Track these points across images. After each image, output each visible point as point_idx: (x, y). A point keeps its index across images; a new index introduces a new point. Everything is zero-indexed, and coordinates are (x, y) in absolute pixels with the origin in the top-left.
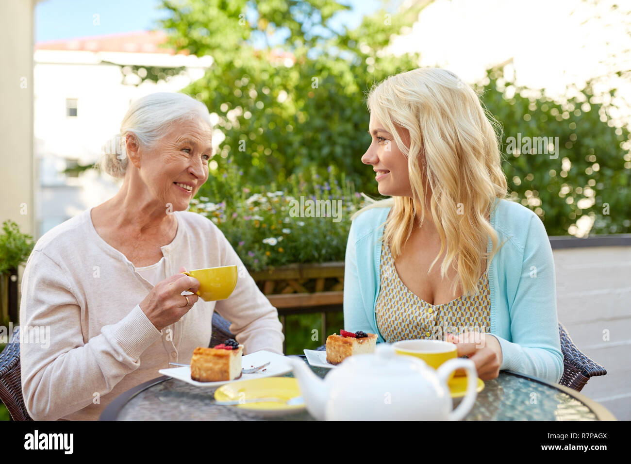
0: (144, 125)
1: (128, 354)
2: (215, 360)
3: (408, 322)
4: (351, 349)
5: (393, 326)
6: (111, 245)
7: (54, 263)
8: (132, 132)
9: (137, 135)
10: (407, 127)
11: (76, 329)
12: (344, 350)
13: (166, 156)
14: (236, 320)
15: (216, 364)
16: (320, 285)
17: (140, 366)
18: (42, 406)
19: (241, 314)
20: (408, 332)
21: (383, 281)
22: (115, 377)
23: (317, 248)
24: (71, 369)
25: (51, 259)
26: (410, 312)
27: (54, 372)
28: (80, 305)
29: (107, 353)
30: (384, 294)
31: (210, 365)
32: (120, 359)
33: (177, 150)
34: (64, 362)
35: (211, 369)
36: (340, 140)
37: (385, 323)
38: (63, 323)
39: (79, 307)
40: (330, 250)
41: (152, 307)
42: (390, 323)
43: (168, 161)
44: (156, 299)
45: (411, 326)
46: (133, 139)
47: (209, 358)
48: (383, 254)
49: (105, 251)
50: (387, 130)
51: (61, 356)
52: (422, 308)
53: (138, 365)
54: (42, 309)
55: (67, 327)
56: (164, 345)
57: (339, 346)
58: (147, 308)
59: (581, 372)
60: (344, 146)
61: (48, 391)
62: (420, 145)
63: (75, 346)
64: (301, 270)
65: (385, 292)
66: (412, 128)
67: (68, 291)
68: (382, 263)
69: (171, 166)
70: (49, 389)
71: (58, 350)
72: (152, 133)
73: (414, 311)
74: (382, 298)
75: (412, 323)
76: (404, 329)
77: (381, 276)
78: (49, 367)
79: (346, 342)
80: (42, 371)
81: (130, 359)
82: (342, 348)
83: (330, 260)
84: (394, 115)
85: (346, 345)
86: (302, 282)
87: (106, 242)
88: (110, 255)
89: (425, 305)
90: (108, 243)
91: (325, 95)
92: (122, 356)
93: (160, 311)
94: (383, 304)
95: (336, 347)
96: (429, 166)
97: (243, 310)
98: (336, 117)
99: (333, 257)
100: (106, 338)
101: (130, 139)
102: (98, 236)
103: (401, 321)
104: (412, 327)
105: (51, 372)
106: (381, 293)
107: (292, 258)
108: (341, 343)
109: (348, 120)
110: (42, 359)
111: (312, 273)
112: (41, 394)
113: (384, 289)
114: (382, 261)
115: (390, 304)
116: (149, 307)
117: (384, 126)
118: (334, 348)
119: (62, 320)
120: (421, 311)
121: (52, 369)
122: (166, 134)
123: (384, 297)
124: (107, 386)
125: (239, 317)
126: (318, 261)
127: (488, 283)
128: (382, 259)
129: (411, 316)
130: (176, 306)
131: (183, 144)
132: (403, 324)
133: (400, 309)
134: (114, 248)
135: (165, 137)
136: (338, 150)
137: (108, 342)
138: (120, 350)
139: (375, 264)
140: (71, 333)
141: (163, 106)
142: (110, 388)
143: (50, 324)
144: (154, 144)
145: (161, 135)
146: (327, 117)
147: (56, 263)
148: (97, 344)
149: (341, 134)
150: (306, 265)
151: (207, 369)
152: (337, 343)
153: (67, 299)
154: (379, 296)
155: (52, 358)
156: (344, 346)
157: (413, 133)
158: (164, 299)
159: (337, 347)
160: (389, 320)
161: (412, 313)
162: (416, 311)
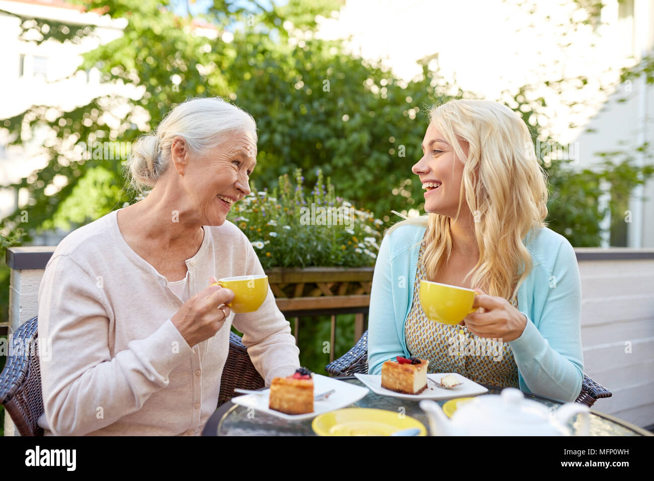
0: (196, 131)
1: (159, 372)
2: (298, 391)
3: (439, 342)
4: (412, 377)
5: (424, 344)
6: (138, 254)
7: (82, 271)
8: (182, 137)
9: (188, 141)
10: (469, 141)
11: (102, 343)
12: (405, 377)
13: (217, 166)
14: (253, 334)
15: (299, 395)
16: (299, 290)
17: (169, 384)
18: (67, 423)
19: (260, 327)
20: (438, 350)
21: (417, 299)
22: (144, 395)
23: (302, 252)
24: (100, 386)
25: (79, 265)
26: (441, 332)
27: (81, 389)
28: (110, 317)
29: (138, 372)
30: (416, 312)
31: (292, 396)
32: (152, 379)
33: (229, 161)
34: (92, 379)
35: (294, 400)
36: (280, 128)
37: (416, 340)
38: (91, 336)
39: (108, 320)
40: (313, 256)
41: (188, 323)
42: (421, 341)
43: (218, 172)
44: (194, 314)
45: (441, 346)
46: (183, 144)
47: (291, 389)
48: (419, 272)
49: (132, 261)
50: (447, 140)
51: (87, 372)
52: (453, 329)
53: (167, 382)
54: (69, 319)
55: (94, 340)
56: (191, 362)
57: (399, 373)
58: (182, 324)
59: (589, 394)
60: (283, 134)
61: (75, 410)
62: (478, 159)
63: (102, 360)
64: (283, 275)
65: (418, 310)
66: (473, 141)
67: (96, 301)
68: (417, 281)
69: (221, 177)
70: (75, 406)
71: (85, 365)
72: (203, 141)
73: (445, 332)
74: (414, 315)
75: (443, 342)
76: (435, 348)
77: (415, 293)
78: (76, 383)
79: (407, 370)
80: (68, 388)
81: (161, 378)
82: (402, 376)
83: (312, 265)
84: (458, 128)
85: (407, 373)
86: (283, 286)
87: (134, 251)
88: (136, 265)
89: (456, 326)
90: (136, 252)
91: (266, 79)
92: (155, 376)
93: (198, 327)
94: (414, 321)
95: (394, 374)
96: (481, 181)
97: (262, 324)
98: (277, 103)
99: (315, 263)
100: (136, 356)
101: (178, 143)
102: (126, 243)
103: (432, 340)
104: (443, 347)
105: (78, 388)
106: (413, 309)
107: (275, 262)
108: (400, 370)
109: (289, 107)
110: (69, 373)
111: (293, 279)
112: (67, 411)
113: (417, 307)
114: (417, 279)
115: (422, 322)
116: (185, 322)
117: (445, 137)
118: (393, 375)
119: (90, 332)
120: (452, 332)
121: (79, 385)
122: (220, 143)
123: (416, 315)
124: (137, 403)
125: (257, 331)
126: (301, 265)
127: (517, 305)
128: (417, 277)
129: (443, 336)
130: (214, 321)
131: (236, 155)
132: (434, 343)
133: (431, 328)
134: (142, 258)
135: (218, 146)
136: (277, 138)
137: (138, 359)
138: (153, 370)
139: (411, 281)
140: (98, 346)
141: (218, 114)
142: (139, 406)
143: (78, 336)
144: (205, 152)
145: (214, 143)
146: (267, 103)
147: (84, 271)
148: (126, 360)
149: (281, 122)
150: (289, 270)
151: (289, 401)
152: (396, 370)
153: (96, 310)
154: (410, 312)
155: (78, 373)
156: (404, 374)
157: (473, 147)
158: (201, 315)
159: (396, 375)
160: (420, 338)
161: (443, 333)
162: (447, 332)
